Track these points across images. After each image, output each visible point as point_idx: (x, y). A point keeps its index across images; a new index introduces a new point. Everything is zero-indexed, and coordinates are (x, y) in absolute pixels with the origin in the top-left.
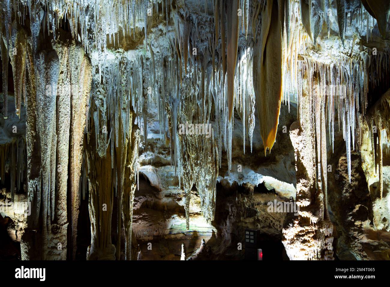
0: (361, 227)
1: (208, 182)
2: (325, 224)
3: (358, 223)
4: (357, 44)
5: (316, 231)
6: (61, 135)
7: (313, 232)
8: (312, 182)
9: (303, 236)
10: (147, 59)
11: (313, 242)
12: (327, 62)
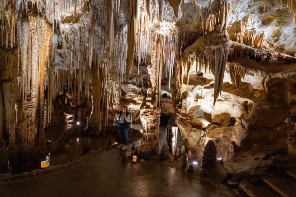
0: (180, 112)
1: (117, 87)
2: (157, 109)
3: (179, 110)
4: (174, 25)
5: (152, 111)
6: (32, 58)
7: (151, 112)
8: (154, 90)
9: (146, 113)
10: (83, 28)
11: (150, 116)
12: (163, 34)
